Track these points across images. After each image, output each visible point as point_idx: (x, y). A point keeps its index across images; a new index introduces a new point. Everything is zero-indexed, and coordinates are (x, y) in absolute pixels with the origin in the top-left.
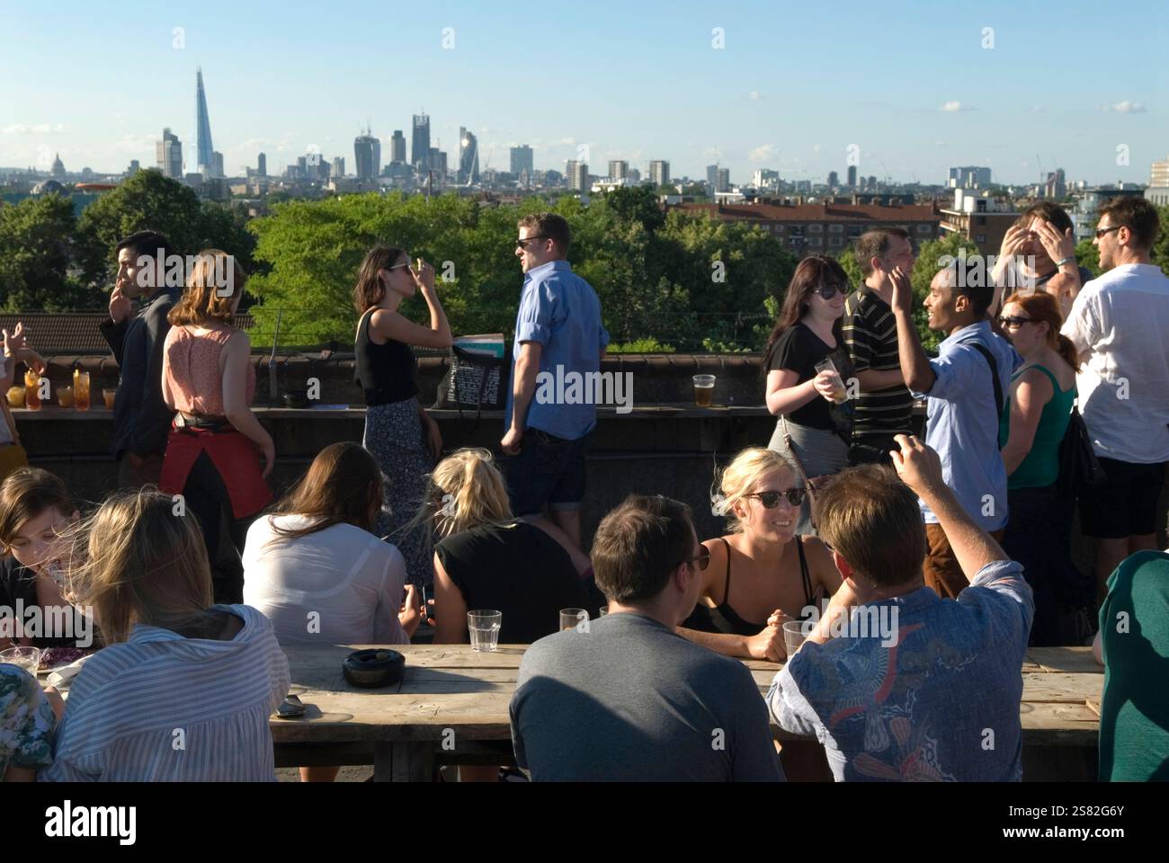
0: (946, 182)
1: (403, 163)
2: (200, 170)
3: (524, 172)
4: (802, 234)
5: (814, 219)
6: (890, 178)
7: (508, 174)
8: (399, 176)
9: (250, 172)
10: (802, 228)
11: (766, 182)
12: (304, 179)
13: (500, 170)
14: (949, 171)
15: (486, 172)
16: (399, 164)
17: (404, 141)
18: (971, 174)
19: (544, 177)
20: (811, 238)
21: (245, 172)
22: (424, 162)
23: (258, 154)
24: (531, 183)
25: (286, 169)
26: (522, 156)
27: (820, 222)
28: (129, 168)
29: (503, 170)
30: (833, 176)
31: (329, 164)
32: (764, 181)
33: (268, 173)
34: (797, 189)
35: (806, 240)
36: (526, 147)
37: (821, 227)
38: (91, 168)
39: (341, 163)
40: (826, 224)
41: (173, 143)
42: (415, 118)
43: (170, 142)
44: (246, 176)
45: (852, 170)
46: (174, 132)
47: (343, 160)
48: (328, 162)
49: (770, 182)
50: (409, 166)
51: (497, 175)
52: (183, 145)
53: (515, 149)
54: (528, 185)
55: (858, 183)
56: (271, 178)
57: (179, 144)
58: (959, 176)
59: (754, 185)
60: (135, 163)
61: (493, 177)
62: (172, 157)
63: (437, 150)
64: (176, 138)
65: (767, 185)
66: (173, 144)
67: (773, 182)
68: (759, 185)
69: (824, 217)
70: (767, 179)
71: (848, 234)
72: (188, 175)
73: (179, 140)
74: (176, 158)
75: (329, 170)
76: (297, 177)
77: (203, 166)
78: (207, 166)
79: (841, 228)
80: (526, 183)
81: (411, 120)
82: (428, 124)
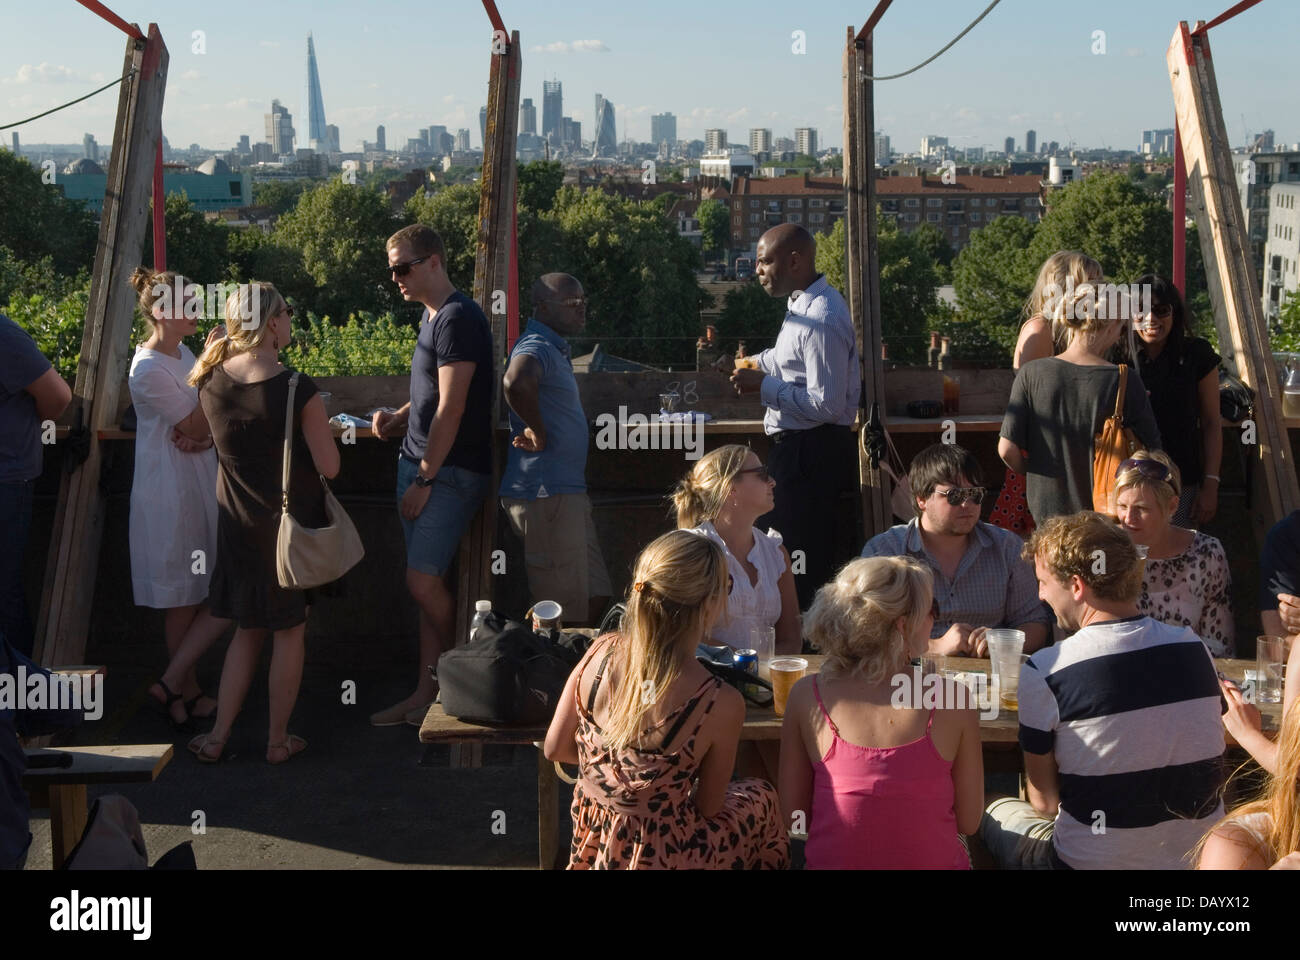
0: (1139, 148)
1: (533, 134)
2: (313, 145)
3: (664, 143)
4: (897, 210)
5: (910, 192)
6: (1074, 144)
7: (649, 144)
8: (528, 149)
9: (367, 146)
10: (897, 202)
11: (934, 150)
12: (425, 154)
13: (639, 141)
14: (1142, 135)
15: (624, 144)
16: (529, 135)
17: (534, 110)
18: (1166, 137)
19: (686, 148)
20: (906, 214)
21: (362, 146)
22: (556, 133)
23: (377, 126)
24: (673, 155)
25: (407, 143)
26: (664, 125)
27: (915, 196)
28: (239, 144)
29: (643, 141)
30: (1010, 142)
31: (452, 137)
32: (931, 149)
33: (387, 148)
34: (966, 157)
35: (900, 216)
36: (668, 115)
37: (918, 201)
38: (199, 144)
39: (465, 135)
40: (923, 198)
41: (283, 115)
42: (546, 85)
43: (280, 115)
44: (362, 151)
45: (1031, 136)
46: (283, 104)
47: (468, 131)
48: (452, 134)
49: (938, 150)
50: (539, 138)
51: (636, 146)
52: (293, 118)
53: (656, 117)
54: (669, 157)
55: (1038, 150)
56: (390, 152)
57: (289, 117)
58: (1154, 141)
59: (920, 153)
60: (245, 139)
61: (631, 148)
62: (281, 131)
63: (570, 119)
64: (286, 110)
65: (934, 153)
66: (282, 117)
67: (941, 150)
68: (926, 154)
69: (922, 190)
70: (935, 147)
71: (948, 210)
72: (299, 151)
73: (289, 112)
74: (286, 132)
75: (453, 143)
76: (417, 152)
77: (315, 140)
78: (320, 141)
79: (940, 202)
80: (666, 155)
81: (542, 86)
82: (560, 91)
